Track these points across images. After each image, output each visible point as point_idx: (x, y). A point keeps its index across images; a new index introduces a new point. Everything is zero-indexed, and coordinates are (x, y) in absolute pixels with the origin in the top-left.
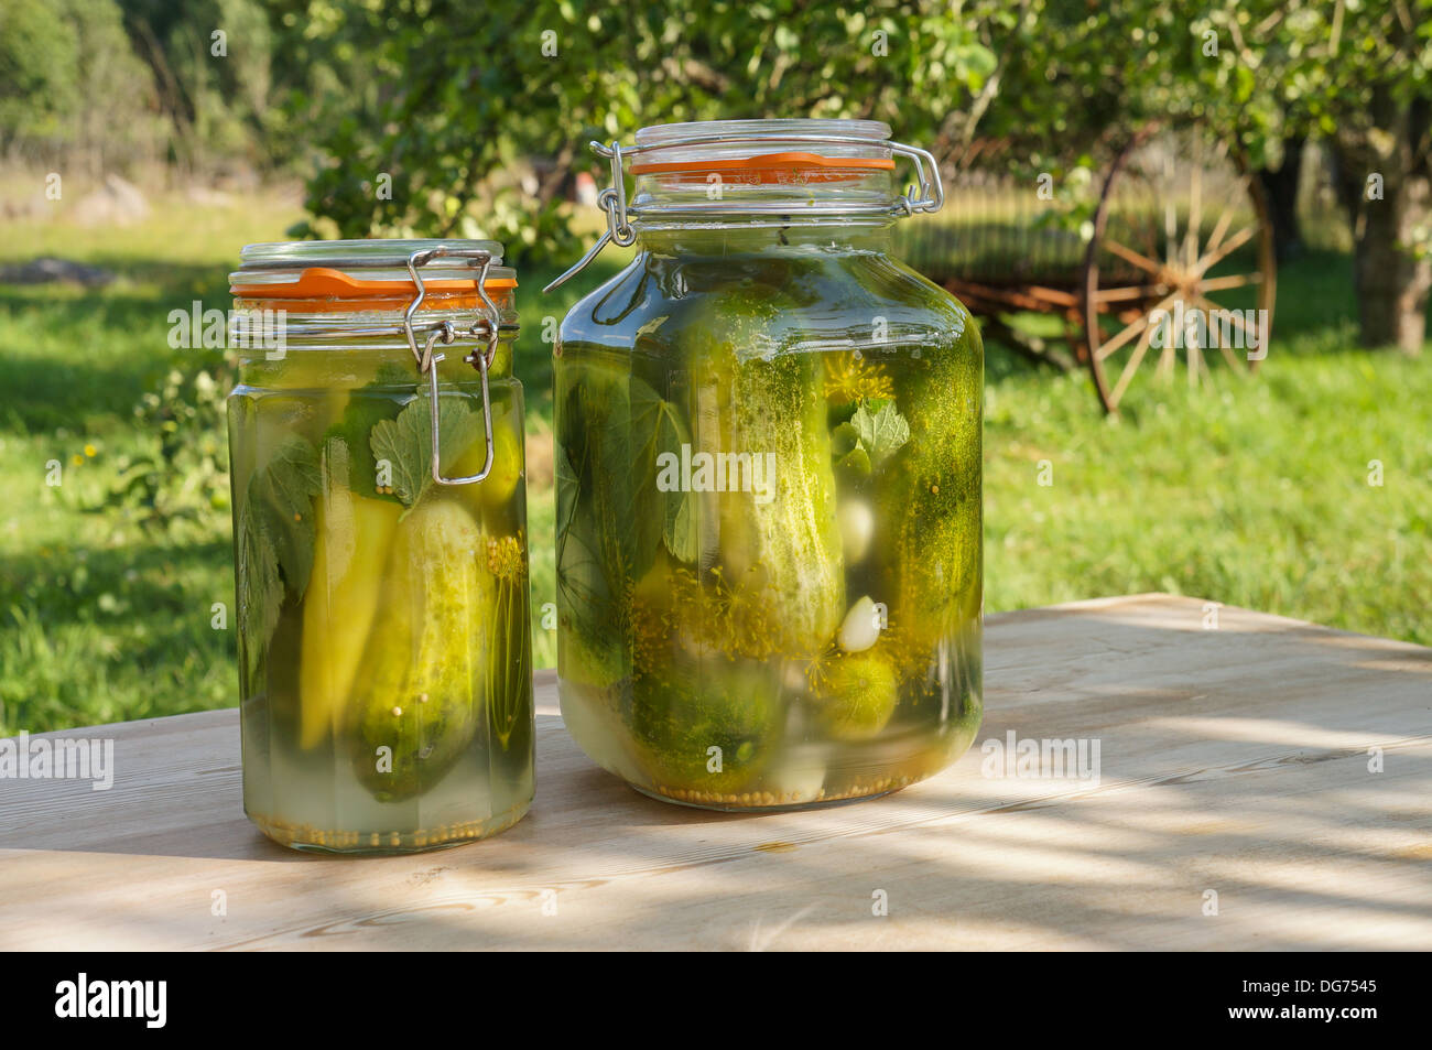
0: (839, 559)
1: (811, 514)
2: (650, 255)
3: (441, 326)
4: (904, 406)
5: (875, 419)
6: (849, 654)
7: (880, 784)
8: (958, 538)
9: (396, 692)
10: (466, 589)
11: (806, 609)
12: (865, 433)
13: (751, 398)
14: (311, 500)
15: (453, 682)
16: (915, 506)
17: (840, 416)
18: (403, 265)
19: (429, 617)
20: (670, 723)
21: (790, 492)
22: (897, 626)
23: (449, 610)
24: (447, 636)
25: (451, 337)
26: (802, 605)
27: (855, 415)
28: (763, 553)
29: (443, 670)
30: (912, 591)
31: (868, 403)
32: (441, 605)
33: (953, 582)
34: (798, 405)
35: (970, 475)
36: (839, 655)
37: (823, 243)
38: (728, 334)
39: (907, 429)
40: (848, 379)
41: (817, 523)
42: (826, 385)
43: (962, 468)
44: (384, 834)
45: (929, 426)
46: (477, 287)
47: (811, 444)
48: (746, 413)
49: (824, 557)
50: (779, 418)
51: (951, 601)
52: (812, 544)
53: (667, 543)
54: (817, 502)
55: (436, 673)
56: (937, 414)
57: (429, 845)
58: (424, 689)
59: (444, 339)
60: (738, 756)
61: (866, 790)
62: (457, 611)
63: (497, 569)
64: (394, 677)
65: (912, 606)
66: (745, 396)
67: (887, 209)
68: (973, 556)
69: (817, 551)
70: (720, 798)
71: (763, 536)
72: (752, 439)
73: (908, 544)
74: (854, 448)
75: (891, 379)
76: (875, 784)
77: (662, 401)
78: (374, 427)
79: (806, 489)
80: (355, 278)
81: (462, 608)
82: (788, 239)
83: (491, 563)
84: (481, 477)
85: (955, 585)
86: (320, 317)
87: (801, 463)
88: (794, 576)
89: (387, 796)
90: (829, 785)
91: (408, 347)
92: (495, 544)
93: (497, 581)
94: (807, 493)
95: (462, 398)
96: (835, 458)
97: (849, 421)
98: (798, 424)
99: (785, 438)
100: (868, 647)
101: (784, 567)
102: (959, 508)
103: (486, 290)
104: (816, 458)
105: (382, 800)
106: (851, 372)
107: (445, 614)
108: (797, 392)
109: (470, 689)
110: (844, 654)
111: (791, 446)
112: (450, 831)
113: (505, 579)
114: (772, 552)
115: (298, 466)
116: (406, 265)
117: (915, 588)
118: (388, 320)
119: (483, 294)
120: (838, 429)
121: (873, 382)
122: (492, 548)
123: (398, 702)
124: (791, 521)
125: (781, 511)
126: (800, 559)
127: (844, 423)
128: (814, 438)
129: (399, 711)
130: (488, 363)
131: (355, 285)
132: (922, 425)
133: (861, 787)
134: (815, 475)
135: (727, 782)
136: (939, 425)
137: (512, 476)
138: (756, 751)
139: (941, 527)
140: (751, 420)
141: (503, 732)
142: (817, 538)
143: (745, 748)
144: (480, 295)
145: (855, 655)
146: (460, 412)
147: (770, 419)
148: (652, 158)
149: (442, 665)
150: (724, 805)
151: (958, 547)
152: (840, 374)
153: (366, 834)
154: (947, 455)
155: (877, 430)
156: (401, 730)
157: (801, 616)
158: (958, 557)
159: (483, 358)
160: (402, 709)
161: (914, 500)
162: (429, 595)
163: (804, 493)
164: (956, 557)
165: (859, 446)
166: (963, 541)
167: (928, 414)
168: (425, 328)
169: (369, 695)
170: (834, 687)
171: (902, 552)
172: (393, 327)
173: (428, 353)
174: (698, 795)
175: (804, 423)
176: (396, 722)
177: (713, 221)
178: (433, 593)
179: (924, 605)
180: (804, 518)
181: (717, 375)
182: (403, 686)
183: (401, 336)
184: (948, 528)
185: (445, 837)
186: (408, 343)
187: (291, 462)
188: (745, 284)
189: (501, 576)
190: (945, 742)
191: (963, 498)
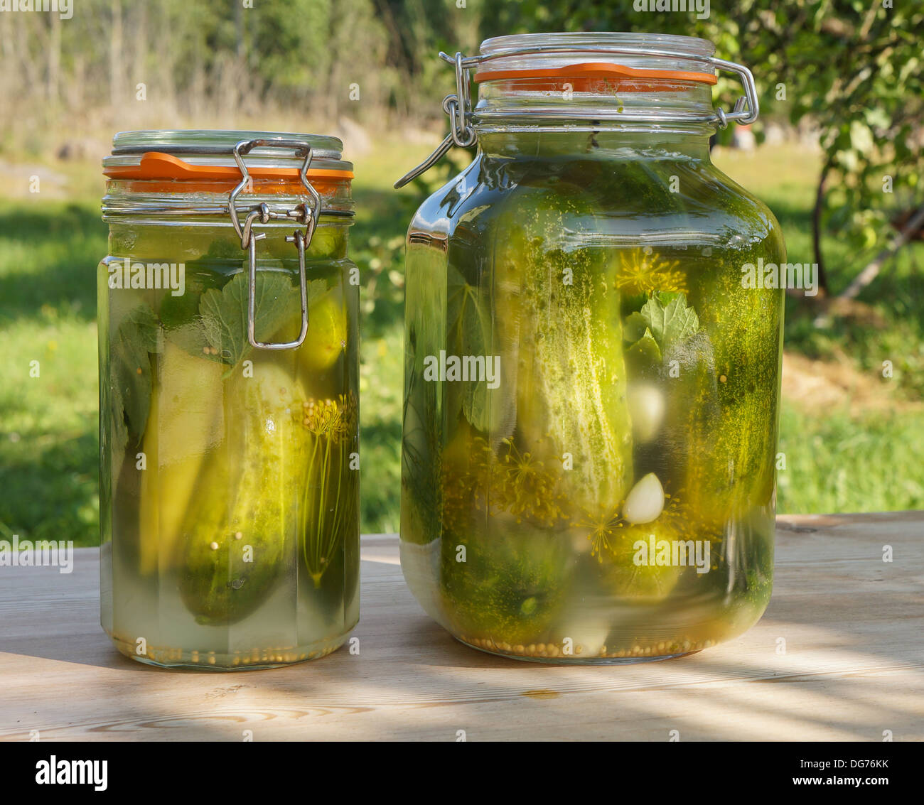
0: (626, 437)
1: (597, 393)
2: (485, 155)
3: (259, 209)
4: (694, 301)
5: (666, 310)
6: (632, 525)
7: (662, 646)
8: (745, 425)
9: (216, 529)
10: (282, 443)
11: (590, 481)
12: (655, 322)
13: (543, 285)
14: (149, 357)
15: (266, 524)
16: (703, 393)
17: (631, 305)
18: (229, 153)
19: (247, 465)
20: (465, 576)
21: (577, 373)
22: (680, 503)
23: (265, 460)
24: (262, 485)
25: (266, 217)
26: (587, 476)
27: (645, 307)
28: (551, 427)
29: (257, 512)
30: (698, 472)
31: (658, 295)
32: (257, 455)
33: (739, 465)
34: (588, 293)
35: (761, 368)
36: (621, 525)
37: (638, 148)
38: (525, 226)
39: (696, 320)
40: (641, 272)
41: (603, 402)
42: (618, 276)
43: (752, 360)
44: (203, 652)
45: (720, 319)
46: (300, 175)
47: (600, 330)
48: (538, 298)
49: (610, 435)
50: (568, 305)
51: (737, 483)
52: (597, 422)
53: (467, 414)
54: (603, 382)
55: (251, 515)
56: (728, 309)
57: (241, 664)
58: (238, 528)
59: (261, 219)
60: (522, 609)
61: (648, 650)
62: (272, 461)
63: (312, 427)
64: (215, 516)
65: (698, 486)
66: (539, 284)
67: (703, 118)
68: (762, 443)
69: (603, 429)
70: (509, 648)
71: (551, 412)
72: (543, 323)
73: (695, 428)
74: (643, 336)
75: (684, 275)
76: (657, 646)
77: (467, 285)
78: (203, 295)
79: (593, 371)
80: (187, 163)
81: (277, 458)
82: (599, 142)
83: (307, 421)
84: (296, 344)
85: (743, 470)
86: (163, 196)
87: (589, 346)
88: (579, 450)
89: (205, 619)
90: (611, 643)
91: (230, 225)
92: (312, 405)
93: (313, 437)
94: (594, 375)
95: (285, 274)
96: (627, 345)
97: (640, 312)
98: (587, 312)
99: (574, 323)
100: (651, 520)
101: (570, 441)
102: (747, 396)
103: (309, 178)
104: (606, 343)
105: (201, 623)
106: (645, 266)
107: (262, 463)
108: (587, 282)
109: (282, 531)
110: (626, 524)
111: (580, 330)
112: (261, 654)
113: (322, 437)
114: (559, 427)
115: (141, 326)
116: (232, 153)
117: (700, 469)
118: (215, 200)
119: (306, 182)
120: (629, 318)
121: (665, 277)
122: (308, 408)
123: (217, 538)
124: (578, 398)
125: (569, 389)
126: (585, 435)
127: (634, 313)
128: (603, 325)
129: (216, 546)
130: (305, 243)
131: (187, 168)
132: (713, 319)
133: (643, 647)
134: (602, 359)
135: (515, 633)
136: (730, 319)
137: (334, 346)
138: (541, 606)
139: (728, 414)
140: (542, 305)
141: (314, 571)
142: (602, 417)
143: (529, 604)
144: (303, 183)
145: (638, 526)
146: (282, 285)
147: (559, 304)
148: (491, 66)
149: (257, 508)
150: (512, 653)
151: (745, 433)
152: (632, 266)
153: (188, 652)
154: (737, 347)
155: (667, 321)
156: (217, 562)
157: (586, 487)
158: (745, 443)
159: (302, 238)
160: (219, 544)
161: (702, 388)
162: (248, 445)
163: (591, 375)
164: (742, 443)
165: (648, 334)
166: (751, 428)
167: (719, 308)
168: (248, 209)
169: (193, 531)
170: (615, 553)
171: (689, 435)
172: (221, 207)
173: (247, 230)
174: (489, 643)
175: (593, 311)
176: (213, 555)
177: (531, 124)
178: (251, 444)
179: (709, 485)
180: (590, 397)
181: (513, 263)
182: (222, 524)
183: (226, 215)
184: (735, 415)
185: (257, 659)
186: (232, 222)
187: (135, 322)
188: (550, 182)
189: (318, 433)
190: (728, 614)
191: (752, 389)
